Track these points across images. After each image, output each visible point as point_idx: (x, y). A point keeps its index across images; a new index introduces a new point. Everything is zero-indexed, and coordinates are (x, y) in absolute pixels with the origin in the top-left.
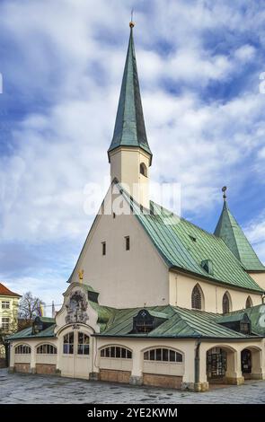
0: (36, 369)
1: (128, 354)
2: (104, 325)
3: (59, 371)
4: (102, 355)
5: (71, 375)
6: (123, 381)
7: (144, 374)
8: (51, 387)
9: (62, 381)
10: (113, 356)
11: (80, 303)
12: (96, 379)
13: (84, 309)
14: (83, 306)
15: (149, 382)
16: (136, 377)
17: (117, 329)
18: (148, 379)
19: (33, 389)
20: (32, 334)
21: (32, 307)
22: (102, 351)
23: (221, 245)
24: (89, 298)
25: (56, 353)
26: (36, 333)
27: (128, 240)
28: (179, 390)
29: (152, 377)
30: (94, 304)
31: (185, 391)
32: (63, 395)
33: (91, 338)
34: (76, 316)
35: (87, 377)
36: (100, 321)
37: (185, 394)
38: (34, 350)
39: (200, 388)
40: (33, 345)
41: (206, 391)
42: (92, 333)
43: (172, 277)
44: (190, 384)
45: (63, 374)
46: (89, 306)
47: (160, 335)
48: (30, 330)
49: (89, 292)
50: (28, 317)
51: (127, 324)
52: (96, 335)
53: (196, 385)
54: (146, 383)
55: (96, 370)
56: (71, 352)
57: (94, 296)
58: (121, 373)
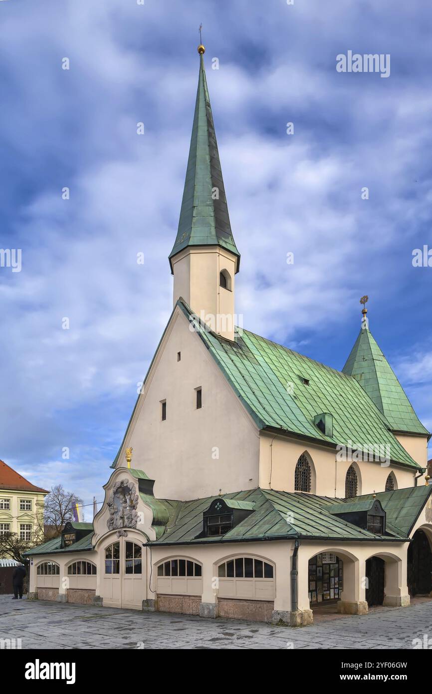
0: (67, 595)
1: (195, 570)
2: (162, 529)
3: (99, 599)
4: (160, 574)
5: (117, 603)
6: (191, 612)
7: (220, 599)
8: (86, 620)
9: (104, 613)
10: (175, 574)
11: (127, 498)
12: (152, 609)
13: (133, 507)
14: (131, 501)
15: (226, 612)
16: (208, 604)
17: (180, 533)
18: (226, 608)
19: (60, 622)
20: (61, 547)
21: (63, 507)
22: (160, 568)
23: (352, 388)
24: (141, 490)
25: (95, 573)
26: (67, 546)
27: (199, 392)
28: (269, 624)
29: (231, 603)
30: (148, 498)
31: (277, 624)
32: (101, 631)
33: (144, 549)
34: (122, 518)
35: (139, 606)
36: (156, 522)
37: (277, 629)
38: (63, 569)
39: (299, 620)
40: (63, 563)
41: (309, 624)
42: (145, 542)
43: (265, 445)
44: (284, 613)
45: (106, 602)
46: (140, 501)
47: (240, 538)
48: (58, 542)
49: (140, 480)
50: (59, 523)
51: (195, 524)
52: (150, 545)
53: (293, 616)
54: (222, 614)
55: (152, 596)
56: (117, 571)
57: (147, 486)
58: (187, 600)
